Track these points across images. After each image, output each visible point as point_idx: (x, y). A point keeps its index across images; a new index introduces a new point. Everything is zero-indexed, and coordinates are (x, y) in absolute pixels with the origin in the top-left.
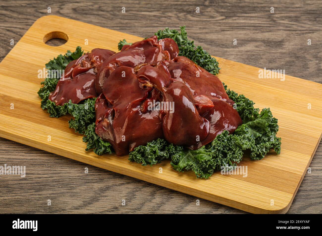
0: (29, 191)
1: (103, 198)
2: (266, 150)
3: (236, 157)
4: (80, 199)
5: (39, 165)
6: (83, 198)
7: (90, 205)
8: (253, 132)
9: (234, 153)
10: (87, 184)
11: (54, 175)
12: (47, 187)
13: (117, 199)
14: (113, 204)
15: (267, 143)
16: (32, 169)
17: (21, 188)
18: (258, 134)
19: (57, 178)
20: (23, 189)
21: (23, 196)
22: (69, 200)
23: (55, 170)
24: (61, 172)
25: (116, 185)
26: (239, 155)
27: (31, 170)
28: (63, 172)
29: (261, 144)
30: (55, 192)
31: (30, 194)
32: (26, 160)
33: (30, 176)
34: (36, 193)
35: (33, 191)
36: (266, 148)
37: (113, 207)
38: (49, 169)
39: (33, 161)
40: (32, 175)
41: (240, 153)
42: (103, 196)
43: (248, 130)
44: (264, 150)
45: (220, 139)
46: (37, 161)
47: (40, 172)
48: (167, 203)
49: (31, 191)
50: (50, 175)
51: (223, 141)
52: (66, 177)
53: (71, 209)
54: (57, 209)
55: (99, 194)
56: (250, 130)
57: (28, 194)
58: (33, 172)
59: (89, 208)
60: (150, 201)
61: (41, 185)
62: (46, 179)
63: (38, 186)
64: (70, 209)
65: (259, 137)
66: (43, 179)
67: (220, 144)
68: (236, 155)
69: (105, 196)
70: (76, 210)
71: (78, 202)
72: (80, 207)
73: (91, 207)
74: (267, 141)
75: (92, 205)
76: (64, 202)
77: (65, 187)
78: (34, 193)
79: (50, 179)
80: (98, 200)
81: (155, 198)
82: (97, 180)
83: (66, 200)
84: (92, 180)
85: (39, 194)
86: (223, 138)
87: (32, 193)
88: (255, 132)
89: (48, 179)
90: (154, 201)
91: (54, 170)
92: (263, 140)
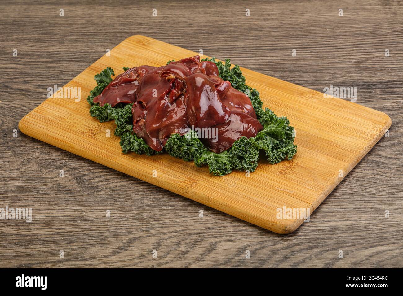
0: (61, 243)
1: (131, 248)
2: (283, 155)
3: (252, 156)
4: (109, 249)
5: (70, 221)
6: (112, 248)
7: (119, 254)
8: (271, 139)
9: (250, 154)
10: (116, 237)
11: (84, 230)
12: (78, 240)
13: (144, 248)
14: (141, 252)
15: (284, 148)
16: (63, 224)
17: (54, 241)
18: (276, 142)
19: (87, 232)
20: (56, 242)
21: (56, 248)
22: (99, 250)
23: (86, 226)
24: (91, 226)
25: (143, 237)
26: (255, 154)
27: (63, 226)
28: (93, 226)
29: (278, 150)
30: (85, 244)
31: (62, 245)
32: (58, 218)
33: (62, 230)
34: (68, 245)
35: (65, 243)
36: (283, 153)
37: (140, 255)
38: (80, 224)
39: (64, 218)
40: (64, 230)
41: (255, 153)
42: (131, 246)
43: (267, 138)
44: (281, 155)
45: (238, 144)
46: (68, 218)
47: (71, 227)
48: (191, 251)
49: (63, 243)
50: (81, 230)
51: (240, 146)
52: (96, 231)
53: (102, 258)
54: (88, 257)
55: (128, 245)
56: (268, 137)
57: (61, 245)
58: (64, 227)
59: (118, 256)
60: (176, 250)
61: (72, 238)
62: (77, 233)
63: (70, 238)
64: (100, 257)
65: (277, 144)
66: (74, 233)
67: (237, 148)
68: (252, 155)
69: (133, 246)
70: (106, 259)
71: (107, 251)
72: (109, 255)
73: (119, 255)
74: (284, 147)
75: (120, 254)
76: (94, 252)
77: (95, 239)
78: (66, 245)
79: (80, 233)
80: (126, 250)
81: (180, 247)
82: (125, 232)
83: (96, 250)
84: (120, 233)
85: (71, 246)
86: (240, 143)
87: (64, 245)
88: (273, 139)
89: (79, 233)
90: (179, 249)
91: (84, 226)
92: (281, 146)
